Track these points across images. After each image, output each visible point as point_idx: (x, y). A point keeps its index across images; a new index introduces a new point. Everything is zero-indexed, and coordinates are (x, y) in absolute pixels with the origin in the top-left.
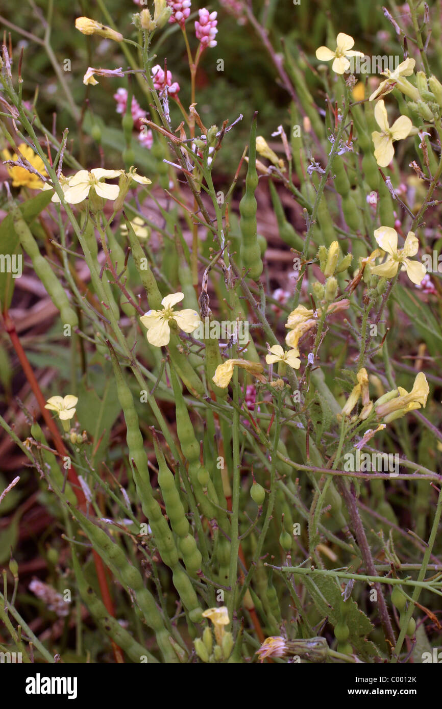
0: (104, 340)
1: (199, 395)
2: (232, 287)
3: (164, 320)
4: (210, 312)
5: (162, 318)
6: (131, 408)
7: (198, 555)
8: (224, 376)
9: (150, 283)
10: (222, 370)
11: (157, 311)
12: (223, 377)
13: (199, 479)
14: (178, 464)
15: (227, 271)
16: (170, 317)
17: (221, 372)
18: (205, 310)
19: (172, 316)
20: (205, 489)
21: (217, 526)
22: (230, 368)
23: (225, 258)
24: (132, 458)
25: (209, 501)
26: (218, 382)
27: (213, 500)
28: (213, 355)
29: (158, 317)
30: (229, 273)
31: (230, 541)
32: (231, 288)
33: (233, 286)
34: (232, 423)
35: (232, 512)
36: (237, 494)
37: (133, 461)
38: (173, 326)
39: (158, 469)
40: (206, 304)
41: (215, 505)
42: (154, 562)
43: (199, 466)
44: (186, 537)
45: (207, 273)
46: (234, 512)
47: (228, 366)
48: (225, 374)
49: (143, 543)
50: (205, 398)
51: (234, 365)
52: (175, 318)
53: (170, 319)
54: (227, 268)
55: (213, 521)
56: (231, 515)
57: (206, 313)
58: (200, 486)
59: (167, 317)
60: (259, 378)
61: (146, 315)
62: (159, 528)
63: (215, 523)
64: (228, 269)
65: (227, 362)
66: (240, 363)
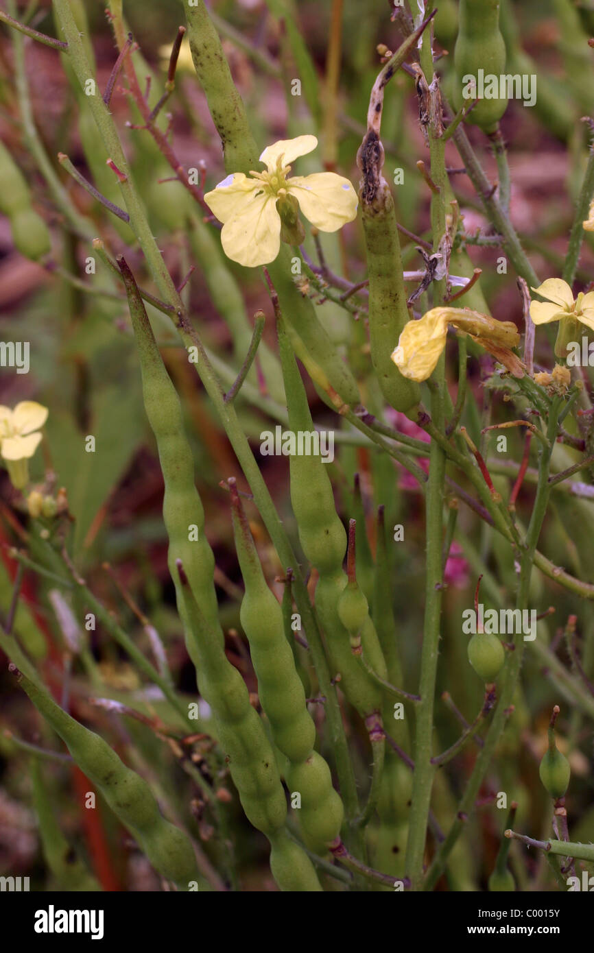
0: (112, 259)
1: (346, 407)
2: (438, 134)
3: (265, 198)
4: (385, 188)
5: (261, 192)
6: (175, 434)
7: (335, 802)
8: (422, 348)
9: (231, 116)
10: (416, 334)
11: (249, 176)
12: (420, 353)
13: (341, 616)
14: (290, 576)
15: (427, 92)
16: (282, 191)
17: (413, 340)
18: (373, 180)
19: (286, 187)
20: (355, 642)
21: (381, 731)
22: (440, 330)
23: (424, 59)
24: (179, 560)
25: (365, 671)
26: (406, 366)
27: (375, 669)
28: (388, 302)
29: (251, 191)
30: (433, 98)
31: (411, 766)
32: (436, 137)
33: (441, 132)
34: (427, 479)
35: (419, 698)
36: (432, 655)
37: (180, 567)
38: (291, 218)
39: (242, 588)
40: (375, 167)
41: (381, 681)
42: (223, 803)
43: (342, 582)
44: (308, 761)
45: (382, 85)
46: (424, 696)
47: (432, 323)
48: (424, 344)
49: (196, 757)
50: (360, 414)
51: (450, 322)
52: (294, 192)
53: (281, 195)
54: (429, 84)
55: (372, 719)
56: (418, 703)
57: (376, 189)
58: (344, 631)
59: (272, 190)
60: (507, 362)
61: (221, 187)
62: (242, 740)
63: (377, 725)
64: (431, 87)
65: (430, 314)
66: (464, 318)
